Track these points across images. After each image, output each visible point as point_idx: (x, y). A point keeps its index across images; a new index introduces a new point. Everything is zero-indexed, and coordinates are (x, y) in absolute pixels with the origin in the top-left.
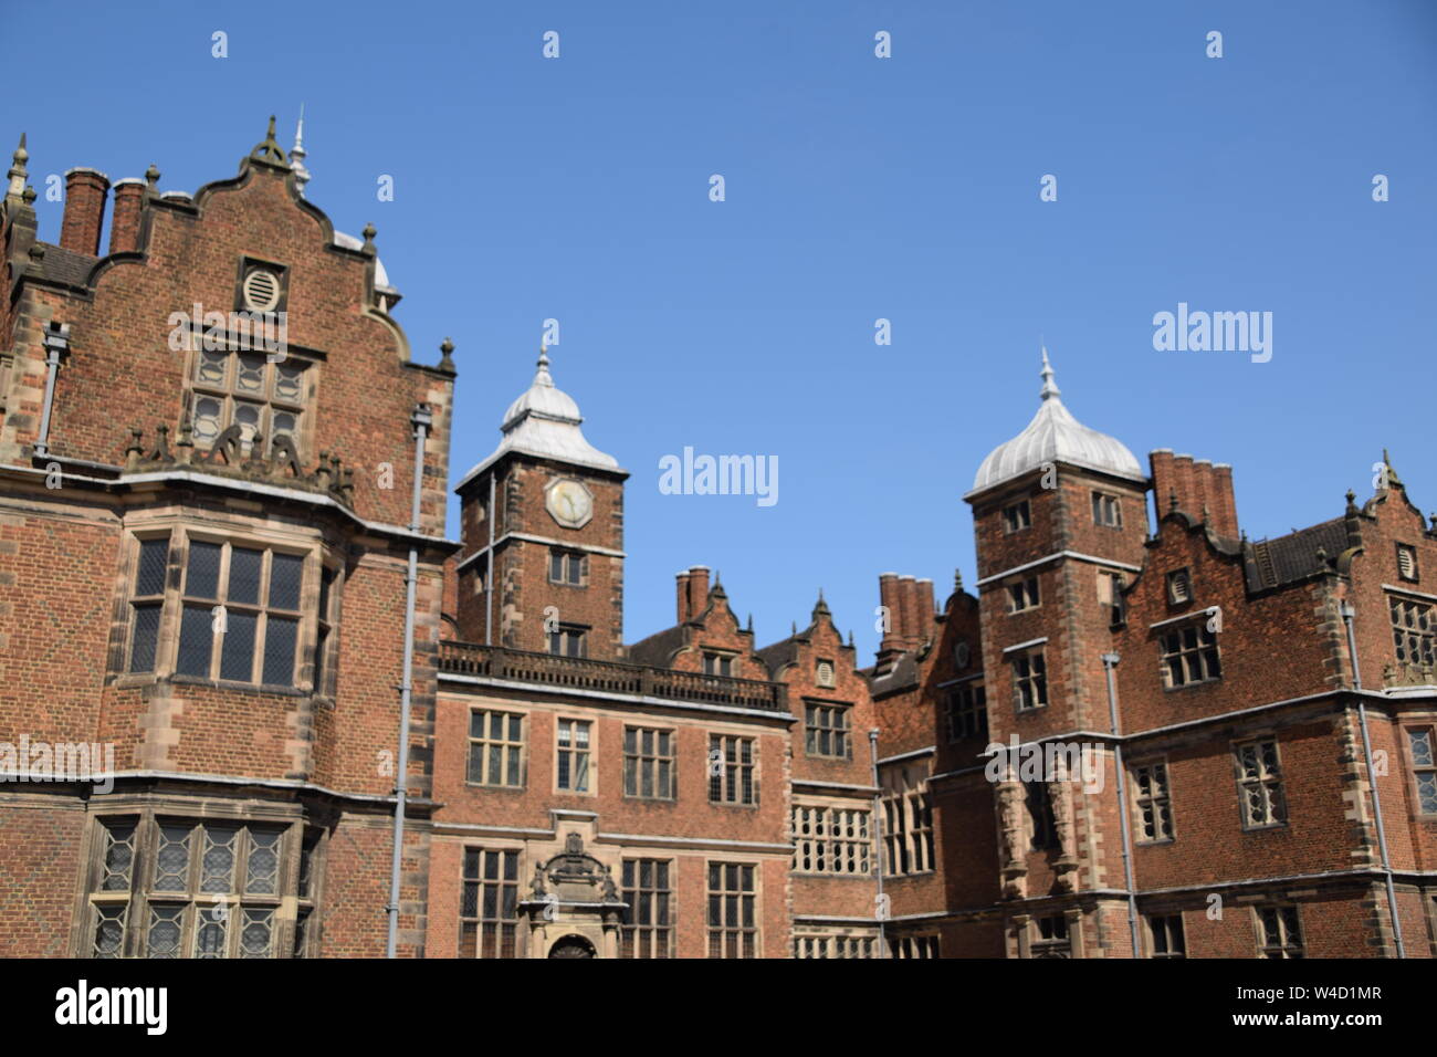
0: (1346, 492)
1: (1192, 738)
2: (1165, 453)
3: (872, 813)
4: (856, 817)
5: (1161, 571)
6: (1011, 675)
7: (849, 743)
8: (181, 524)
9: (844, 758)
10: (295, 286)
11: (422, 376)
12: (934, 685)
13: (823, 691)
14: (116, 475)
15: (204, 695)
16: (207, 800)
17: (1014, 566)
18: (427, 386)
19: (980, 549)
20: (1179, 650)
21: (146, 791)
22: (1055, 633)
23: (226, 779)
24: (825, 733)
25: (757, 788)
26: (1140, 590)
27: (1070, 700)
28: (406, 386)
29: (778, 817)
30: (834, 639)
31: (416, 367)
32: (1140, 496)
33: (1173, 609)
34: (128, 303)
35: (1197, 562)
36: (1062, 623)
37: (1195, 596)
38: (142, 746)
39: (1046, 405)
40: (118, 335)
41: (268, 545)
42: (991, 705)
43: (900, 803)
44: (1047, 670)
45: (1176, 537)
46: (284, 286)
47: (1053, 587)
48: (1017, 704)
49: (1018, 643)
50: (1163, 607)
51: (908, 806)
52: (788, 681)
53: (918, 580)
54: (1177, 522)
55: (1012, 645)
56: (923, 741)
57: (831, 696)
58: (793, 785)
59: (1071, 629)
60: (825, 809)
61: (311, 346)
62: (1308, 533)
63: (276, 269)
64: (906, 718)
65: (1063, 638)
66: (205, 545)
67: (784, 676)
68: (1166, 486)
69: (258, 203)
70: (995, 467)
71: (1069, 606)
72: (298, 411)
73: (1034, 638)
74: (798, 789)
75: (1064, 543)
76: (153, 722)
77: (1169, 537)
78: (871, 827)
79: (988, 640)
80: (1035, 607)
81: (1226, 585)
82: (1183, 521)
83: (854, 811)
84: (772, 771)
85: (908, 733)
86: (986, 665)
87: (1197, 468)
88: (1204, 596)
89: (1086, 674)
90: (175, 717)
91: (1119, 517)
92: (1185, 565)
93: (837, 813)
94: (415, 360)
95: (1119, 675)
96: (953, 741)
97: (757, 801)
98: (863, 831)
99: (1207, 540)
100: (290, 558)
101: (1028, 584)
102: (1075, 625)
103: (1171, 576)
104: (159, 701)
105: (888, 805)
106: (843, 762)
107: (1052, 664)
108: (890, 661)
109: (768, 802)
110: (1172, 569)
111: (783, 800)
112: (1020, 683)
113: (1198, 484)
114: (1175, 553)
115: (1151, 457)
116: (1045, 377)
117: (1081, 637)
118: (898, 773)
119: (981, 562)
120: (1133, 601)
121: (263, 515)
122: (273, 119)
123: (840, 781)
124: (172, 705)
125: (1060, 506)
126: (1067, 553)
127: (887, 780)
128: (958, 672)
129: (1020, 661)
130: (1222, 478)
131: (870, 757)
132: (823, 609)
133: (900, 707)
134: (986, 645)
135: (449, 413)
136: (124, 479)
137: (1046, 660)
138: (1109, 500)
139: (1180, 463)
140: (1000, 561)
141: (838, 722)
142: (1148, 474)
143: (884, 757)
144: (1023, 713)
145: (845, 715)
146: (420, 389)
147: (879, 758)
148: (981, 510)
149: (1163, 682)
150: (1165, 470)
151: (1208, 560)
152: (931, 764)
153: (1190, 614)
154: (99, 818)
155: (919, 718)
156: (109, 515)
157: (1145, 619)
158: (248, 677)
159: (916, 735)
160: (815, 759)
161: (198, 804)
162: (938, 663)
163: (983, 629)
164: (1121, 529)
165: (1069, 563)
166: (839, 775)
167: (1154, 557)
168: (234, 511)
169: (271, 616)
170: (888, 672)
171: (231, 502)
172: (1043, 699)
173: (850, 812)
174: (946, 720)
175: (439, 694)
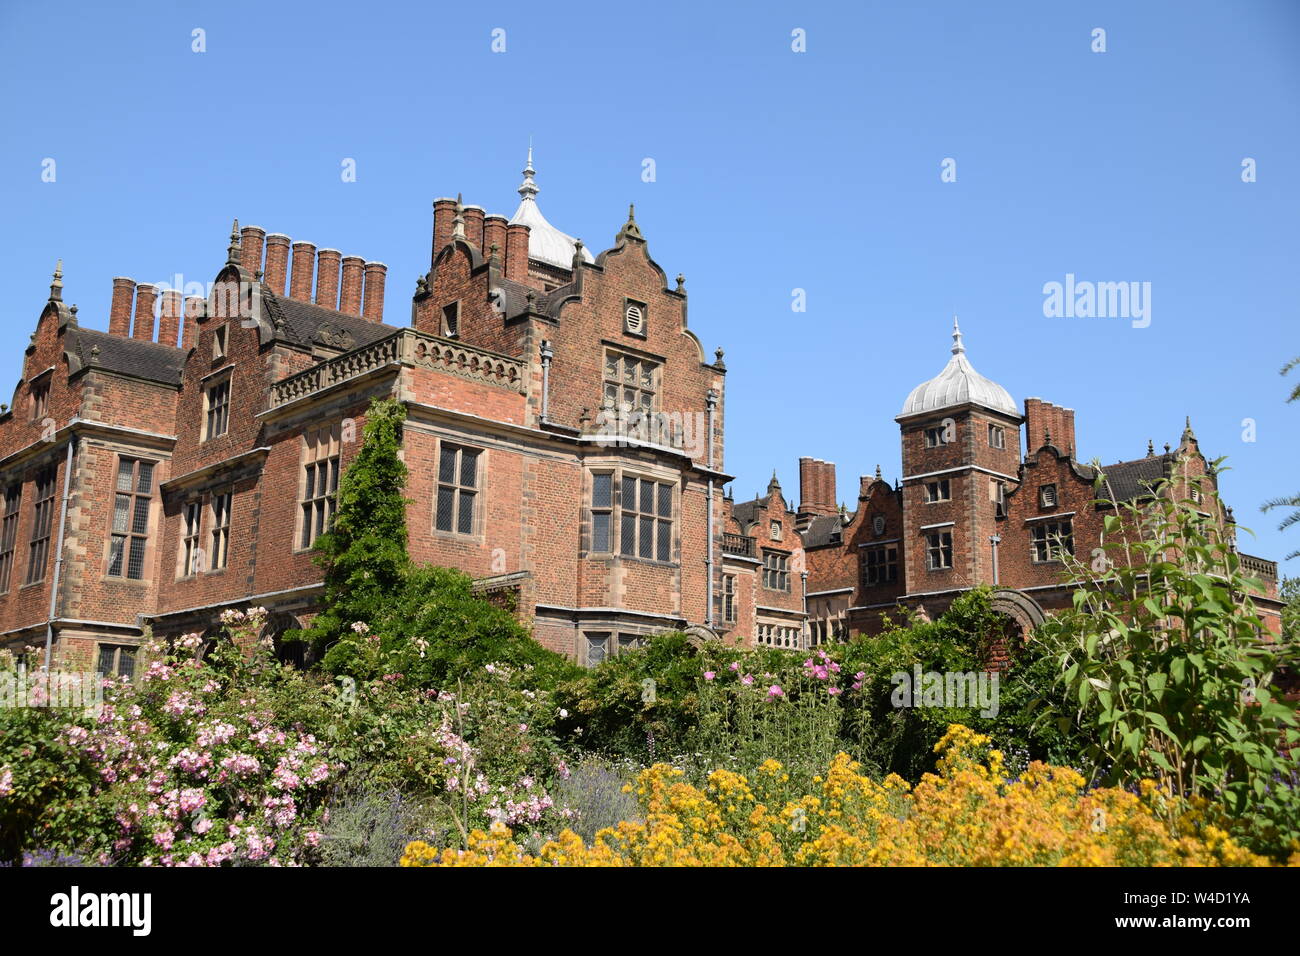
0: (1164, 444)
1: (1051, 596)
2: (1036, 400)
3: (802, 631)
4: (791, 632)
5: (1035, 484)
6: (925, 544)
7: (789, 580)
8: (621, 466)
9: (785, 591)
10: (651, 317)
11: (710, 372)
12: (856, 545)
13: (774, 543)
14: (576, 434)
15: (634, 566)
16: (640, 625)
17: (932, 471)
18: (713, 379)
19: (905, 456)
20: (1045, 538)
21: (614, 620)
22: (961, 520)
23: (646, 614)
24: (774, 572)
25: (735, 610)
26: (1020, 495)
27: (970, 565)
28: (703, 379)
29: (748, 631)
30: (782, 506)
31: (707, 366)
32: (1016, 427)
33: (1042, 510)
34: (574, 328)
35: (1062, 481)
36: (966, 514)
37: (1059, 503)
38: (608, 594)
39: (955, 358)
40: (572, 347)
41: (657, 479)
42: (908, 564)
43: (823, 625)
44: (953, 544)
45: (1048, 463)
46: (645, 316)
47: (960, 488)
48: (928, 565)
49: (932, 524)
50: (1035, 508)
51: (830, 627)
52: (753, 535)
53: (826, 463)
54: (1050, 452)
55: (928, 524)
56: (845, 582)
57: (779, 548)
58: (758, 609)
59: (973, 518)
60: (773, 626)
61: (659, 354)
62: (1130, 465)
63: (641, 305)
64: (832, 566)
65: (967, 523)
66: (629, 478)
67: (751, 531)
68: (1036, 423)
69: (630, 262)
70: (921, 398)
71: (973, 502)
72: (652, 394)
73: (944, 521)
74: (761, 612)
75: (971, 459)
76: (614, 581)
77: (1043, 462)
78: (800, 640)
79: (909, 520)
80: (946, 500)
81: (1082, 498)
82: (1055, 452)
83: (790, 628)
84: (745, 599)
85: (833, 576)
86: (906, 536)
87: (1055, 410)
88: (1065, 504)
89: (981, 548)
90: (624, 578)
91: (1003, 442)
92: (1054, 482)
93: (780, 630)
94: (707, 363)
95: (1000, 551)
96: (868, 585)
97: (735, 619)
98: (795, 643)
99: (1071, 467)
100: (666, 486)
101: (943, 484)
102: (976, 515)
103: (1044, 488)
104: (617, 569)
105: (813, 626)
106: (784, 594)
107: (957, 541)
108: (806, 521)
109: (742, 620)
110: (1044, 483)
111: (751, 619)
112: (931, 551)
113: (1054, 421)
114: (1047, 473)
115: (1026, 402)
116: (956, 337)
117: (979, 524)
118: (822, 603)
119: (906, 465)
120: (1013, 502)
121: (654, 462)
122: (632, 206)
123: (783, 608)
124: (621, 572)
125: (970, 434)
126: (973, 466)
127: (813, 608)
128: (876, 537)
129: (933, 536)
130: (1068, 417)
131: (800, 591)
132: (776, 484)
133: (826, 557)
134: (907, 523)
135: (723, 396)
136: (585, 438)
137: (952, 537)
138: (998, 430)
139: (1045, 407)
140: (921, 466)
141: (782, 566)
142: (1023, 412)
143: (811, 591)
144: (933, 571)
145: (786, 561)
146: (709, 380)
147: (807, 592)
148: (907, 428)
149: (1032, 558)
150: (1034, 412)
151: (1071, 480)
152: (850, 600)
153: (1055, 515)
154: (585, 633)
155: (844, 566)
156: (575, 458)
157: (1021, 513)
158: (650, 557)
159: (839, 578)
160: (769, 591)
161: (636, 627)
162: (860, 529)
163: (905, 511)
164: (1004, 451)
165: (974, 473)
166: (783, 603)
167: (1031, 474)
168: (643, 459)
169: (659, 520)
170: (805, 529)
171: (642, 454)
172: (948, 562)
173: (788, 629)
174: (864, 570)
175: (724, 566)
